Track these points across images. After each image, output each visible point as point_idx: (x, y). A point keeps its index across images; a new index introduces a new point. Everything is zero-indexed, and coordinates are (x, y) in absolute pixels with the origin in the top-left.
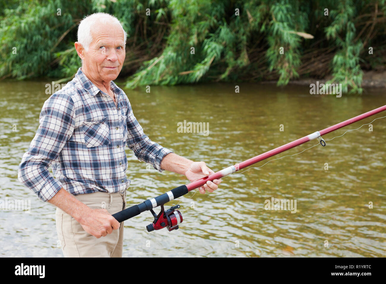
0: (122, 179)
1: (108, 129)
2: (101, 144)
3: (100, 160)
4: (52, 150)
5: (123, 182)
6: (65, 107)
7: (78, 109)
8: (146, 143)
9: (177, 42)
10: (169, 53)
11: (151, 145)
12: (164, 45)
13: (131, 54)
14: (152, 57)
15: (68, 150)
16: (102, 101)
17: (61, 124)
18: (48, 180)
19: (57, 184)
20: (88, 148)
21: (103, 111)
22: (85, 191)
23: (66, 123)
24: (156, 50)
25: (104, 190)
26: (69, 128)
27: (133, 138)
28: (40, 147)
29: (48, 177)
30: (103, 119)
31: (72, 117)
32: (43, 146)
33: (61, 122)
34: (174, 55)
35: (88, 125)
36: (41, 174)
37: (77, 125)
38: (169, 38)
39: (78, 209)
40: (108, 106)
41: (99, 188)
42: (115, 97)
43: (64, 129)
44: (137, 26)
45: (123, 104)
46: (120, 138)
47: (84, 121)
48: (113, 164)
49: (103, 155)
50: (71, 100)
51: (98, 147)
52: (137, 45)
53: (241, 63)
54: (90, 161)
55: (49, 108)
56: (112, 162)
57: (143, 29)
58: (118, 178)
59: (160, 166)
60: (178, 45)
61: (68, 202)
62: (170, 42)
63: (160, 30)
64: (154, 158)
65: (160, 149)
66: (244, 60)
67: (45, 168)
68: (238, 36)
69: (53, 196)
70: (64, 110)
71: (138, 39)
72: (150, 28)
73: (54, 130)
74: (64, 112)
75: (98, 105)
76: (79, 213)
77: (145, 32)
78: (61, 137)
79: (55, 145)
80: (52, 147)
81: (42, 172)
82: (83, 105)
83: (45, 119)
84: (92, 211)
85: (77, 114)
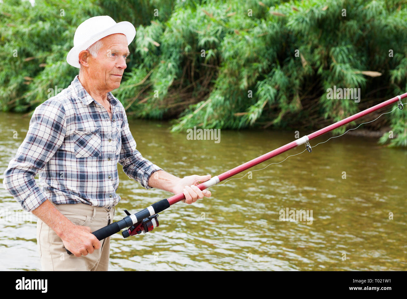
0: (111, 194)
1: (99, 141)
2: (90, 155)
3: (87, 172)
4: (39, 158)
5: (111, 197)
6: (56, 115)
7: (69, 117)
8: (137, 159)
9: (225, 86)
10: (217, 97)
11: (140, 161)
12: (211, 88)
13: (177, 97)
14: (199, 101)
15: (56, 159)
16: (96, 112)
17: (51, 132)
18: (33, 190)
19: (42, 195)
20: (77, 158)
21: (95, 121)
22: (68, 201)
23: (56, 131)
24: (203, 93)
25: (87, 203)
26: (59, 137)
27: (125, 153)
28: (27, 155)
29: (34, 187)
30: (95, 130)
31: (63, 125)
32: (30, 153)
33: (50, 130)
34: (221, 99)
35: (79, 135)
36: (27, 183)
37: (68, 133)
38: (217, 81)
39: (60, 224)
40: (101, 117)
41: (83, 200)
42: (111, 108)
43: (54, 138)
44: (185, 68)
45: (119, 117)
46: (113, 151)
47: (76, 130)
48: (101, 177)
49: (92, 168)
50: (63, 108)
51: (87, 158)
52: (183, 87)
53: (293, 108)
54: (77, 172)
55: (39, 115)
56: (100, 175)
57: (191, 72)
58: (105, 192)
59: (147, 181)
60: (227, 89)
61: (51, 215)
62: (218, 85)
63: (208, 73)
64: (143, 173)
65: (150, 165)
66: (296, 105)
67: (32, 177)
68: (291, 79)
69: (36, 207)
70: (55, 118)
71: (185, 82)
72: (197, 71)
73: (42, 138)
74: (54, 120)
75: (90, 116)
76: (61, 227)
77: (192, 74)
78: (49, 146)
79: (43, 153)
80: (39, 155)
81: (28, 181)
82: (75, 114)
83: (35, 125)
84: (75, 228)
85: (68, 123)
